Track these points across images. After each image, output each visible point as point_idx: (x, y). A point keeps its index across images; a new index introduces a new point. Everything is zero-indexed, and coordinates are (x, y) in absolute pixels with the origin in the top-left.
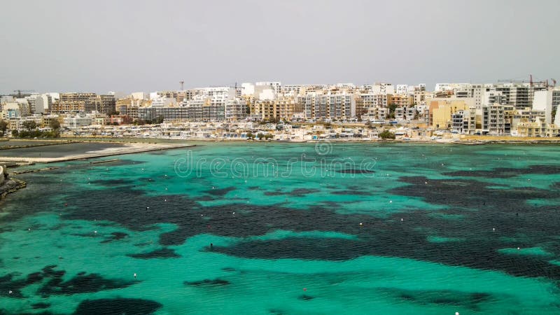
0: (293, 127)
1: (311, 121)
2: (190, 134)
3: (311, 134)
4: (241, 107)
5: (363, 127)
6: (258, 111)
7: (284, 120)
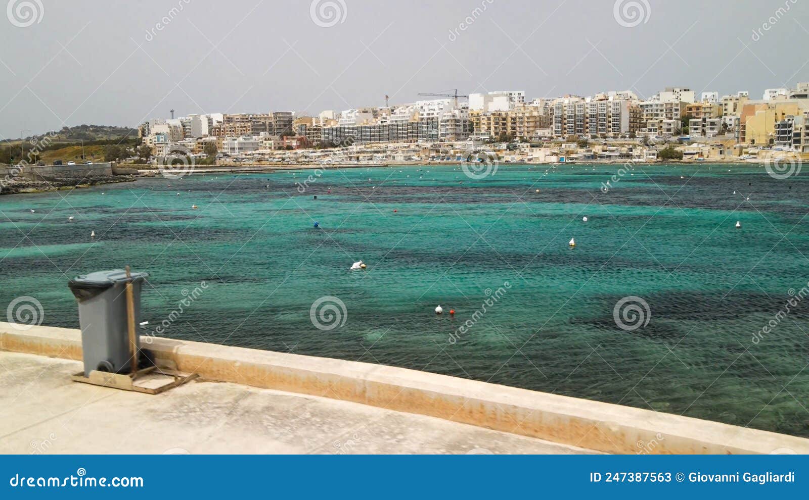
0: (532, 146)
1: (560, 139)
2: (386, 157)
3: (556, 154)
4: (462, 123)
5: (635, 145)
6: (485, 127)
7: (521, 138)
